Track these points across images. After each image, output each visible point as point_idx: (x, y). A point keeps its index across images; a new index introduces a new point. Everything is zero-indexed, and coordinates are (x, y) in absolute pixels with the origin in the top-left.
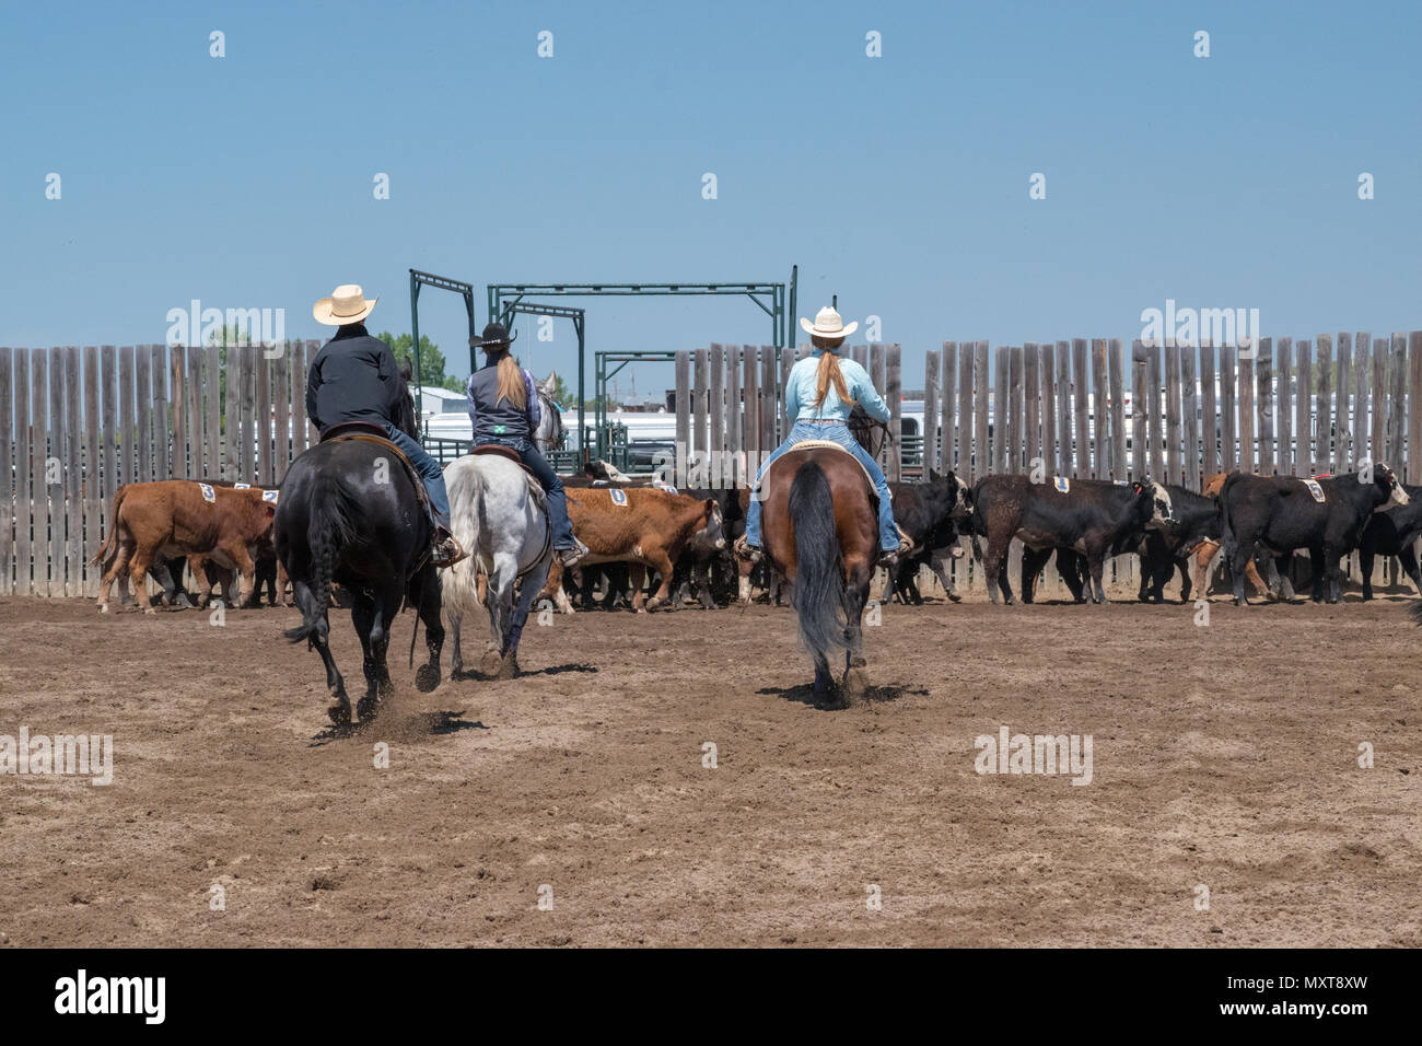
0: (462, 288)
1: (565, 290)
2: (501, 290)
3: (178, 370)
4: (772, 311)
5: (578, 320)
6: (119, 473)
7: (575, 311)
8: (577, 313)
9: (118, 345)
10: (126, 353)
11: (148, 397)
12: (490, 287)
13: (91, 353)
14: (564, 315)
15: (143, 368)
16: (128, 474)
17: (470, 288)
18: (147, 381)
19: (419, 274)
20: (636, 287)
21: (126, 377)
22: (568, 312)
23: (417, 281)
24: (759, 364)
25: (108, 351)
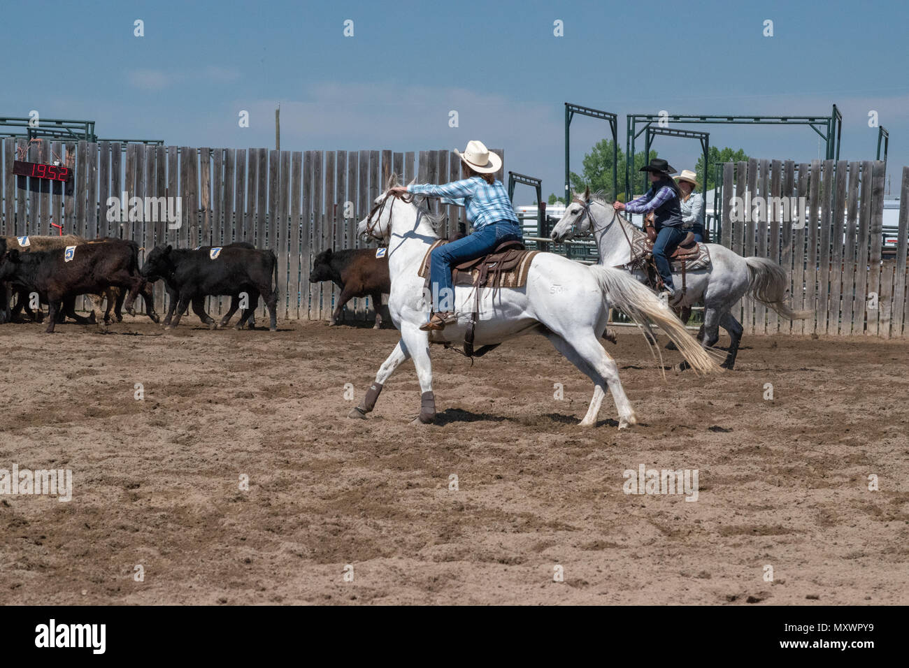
0: (609, 116)
1: (681, 119)
2: (636, 118)
3: (386, 169)
4: (826, 135)
5: (704, 141)
6: (346, 237)
7: (702, 134)
8: (704, 136)
9: (348, 150)
10: (353, 157)
11: (367, 186)
12: (629, 116)
13: (331, 155)
14: (693, 137)
15: (364, 166)
16: (352, 238)
17: (615, 116)
18: (366, 175)
19: (572, 106)
20: (730, 118)
21: (353, 172)
22: (696, 135)
23: (570, 110)
24: (782, 173)
25: (342, 154)
